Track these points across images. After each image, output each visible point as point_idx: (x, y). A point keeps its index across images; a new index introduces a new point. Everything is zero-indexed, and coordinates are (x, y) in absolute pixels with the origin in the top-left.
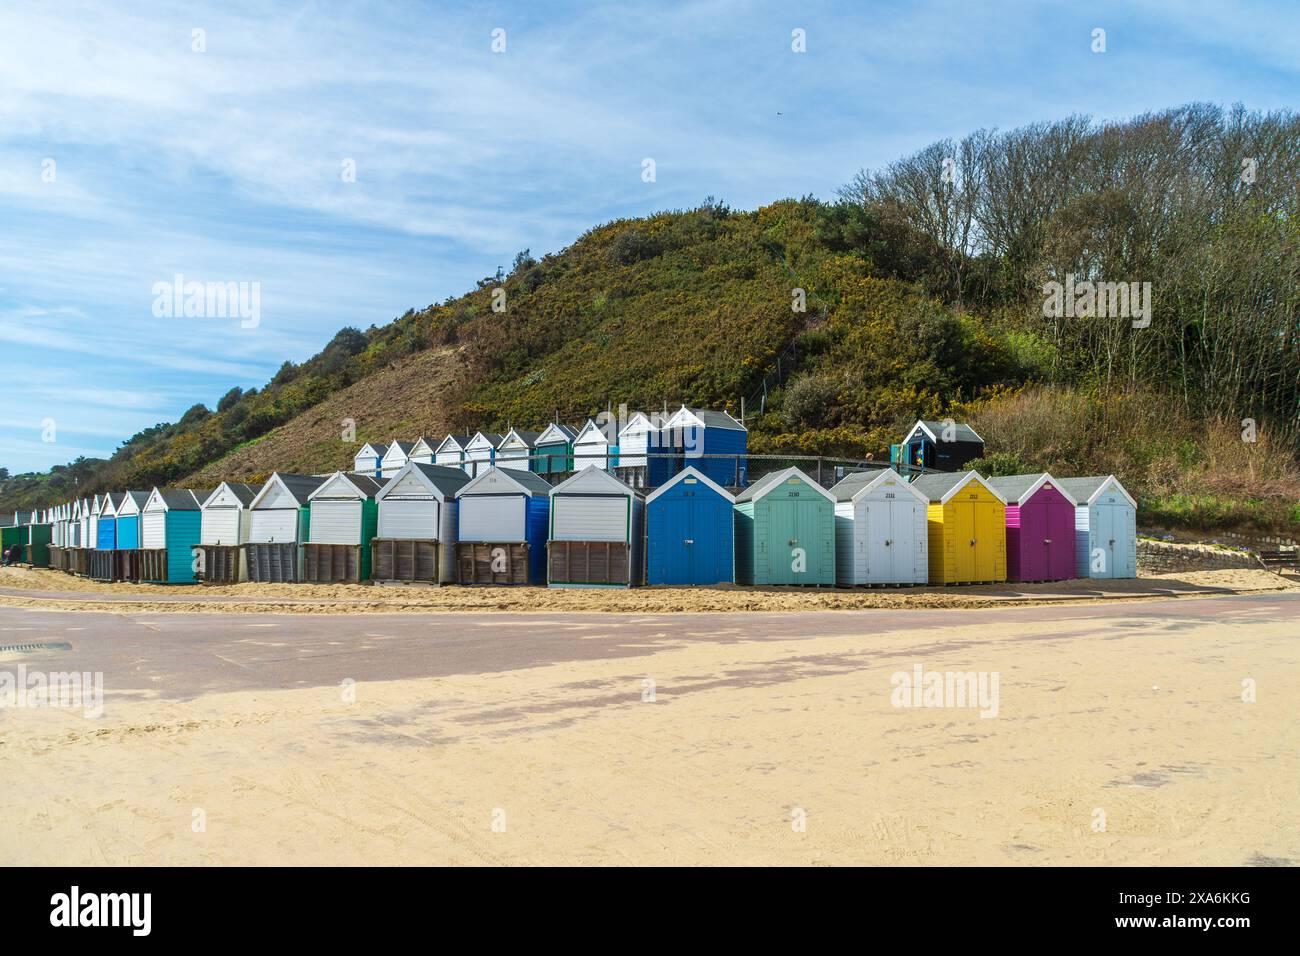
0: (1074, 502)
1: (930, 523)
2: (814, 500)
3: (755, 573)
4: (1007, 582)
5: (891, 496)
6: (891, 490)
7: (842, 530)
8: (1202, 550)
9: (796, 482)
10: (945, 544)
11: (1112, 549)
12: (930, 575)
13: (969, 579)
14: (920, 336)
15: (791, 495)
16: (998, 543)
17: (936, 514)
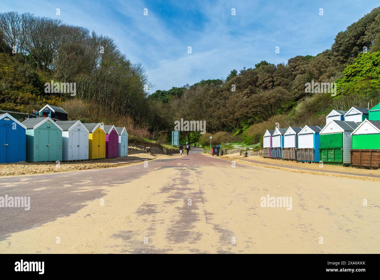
0: (118, 134)
1: (89, 139)
2: (55, 130)
3: (34, 157)
4: (106, 158)
5: (79, 130)
6: (79, 128)
7: (64, 141)
8: (135, 148)
9: (50, 123)
10: (93, 146)
11: (124, 148)
12: (89, 157)
13: (98, 158)
14: (26, 75)
15: (48, 127)
16: (104, 146)
17: (91, 136)
